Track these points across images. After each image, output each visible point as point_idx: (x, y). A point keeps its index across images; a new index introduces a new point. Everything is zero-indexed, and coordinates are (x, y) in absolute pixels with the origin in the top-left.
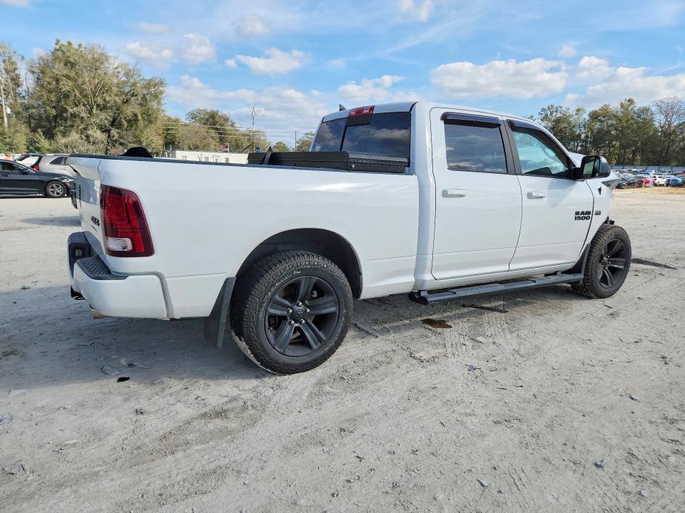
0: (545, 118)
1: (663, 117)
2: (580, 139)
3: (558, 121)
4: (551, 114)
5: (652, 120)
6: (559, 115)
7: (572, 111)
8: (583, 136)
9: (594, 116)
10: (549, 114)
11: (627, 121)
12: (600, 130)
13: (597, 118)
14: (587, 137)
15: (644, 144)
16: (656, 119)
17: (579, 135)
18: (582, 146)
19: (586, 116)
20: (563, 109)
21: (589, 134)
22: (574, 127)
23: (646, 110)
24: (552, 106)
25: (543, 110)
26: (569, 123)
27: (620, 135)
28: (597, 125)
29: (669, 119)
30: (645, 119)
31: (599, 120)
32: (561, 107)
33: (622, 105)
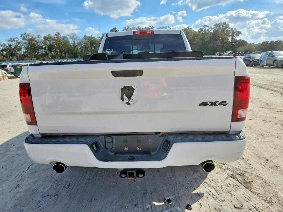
0: (24, 39)
1: (72, 40)
2: (43, 48)
3: (31, 40)
4: (26, 37)
5: (68, 41)
6: (30, 38)
7: (35, 36)
8: (44, 47)
9: (46, 38)
10: (25, 37)
11: (60, 41)
12: (50, 45)
13: (47, 39)
14: (45, 47)
15: (68, 50)
16: (70, 41)
17: (42, 47)
18: (44, 51)
19: (42, 38)
20: (31, 35)
21: (46, 46)
22: (38, 43)
23: (65, 37)
24: (26, 33)
25: (22, 35)
26: (36, 41)
27: (58, 47)
28: (48, 43)
29: (74, 41)
30: (66, 41)
31: (48, 40)
32: (30, 34)
33: (56, 35)
